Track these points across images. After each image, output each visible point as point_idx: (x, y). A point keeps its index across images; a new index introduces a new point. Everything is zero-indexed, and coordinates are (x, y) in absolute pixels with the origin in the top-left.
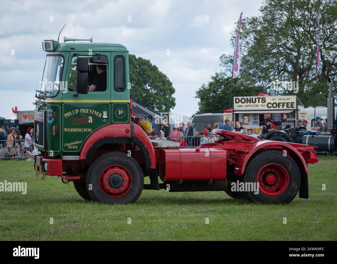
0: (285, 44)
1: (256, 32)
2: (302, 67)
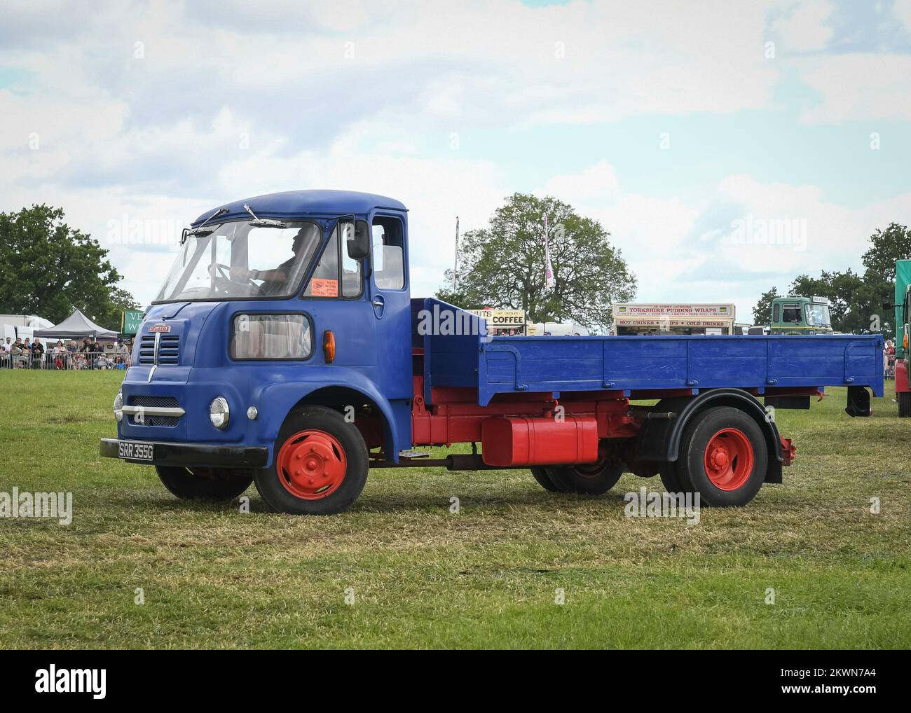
0: (515, 259)
1: (484, 245)
2: (533, 284)
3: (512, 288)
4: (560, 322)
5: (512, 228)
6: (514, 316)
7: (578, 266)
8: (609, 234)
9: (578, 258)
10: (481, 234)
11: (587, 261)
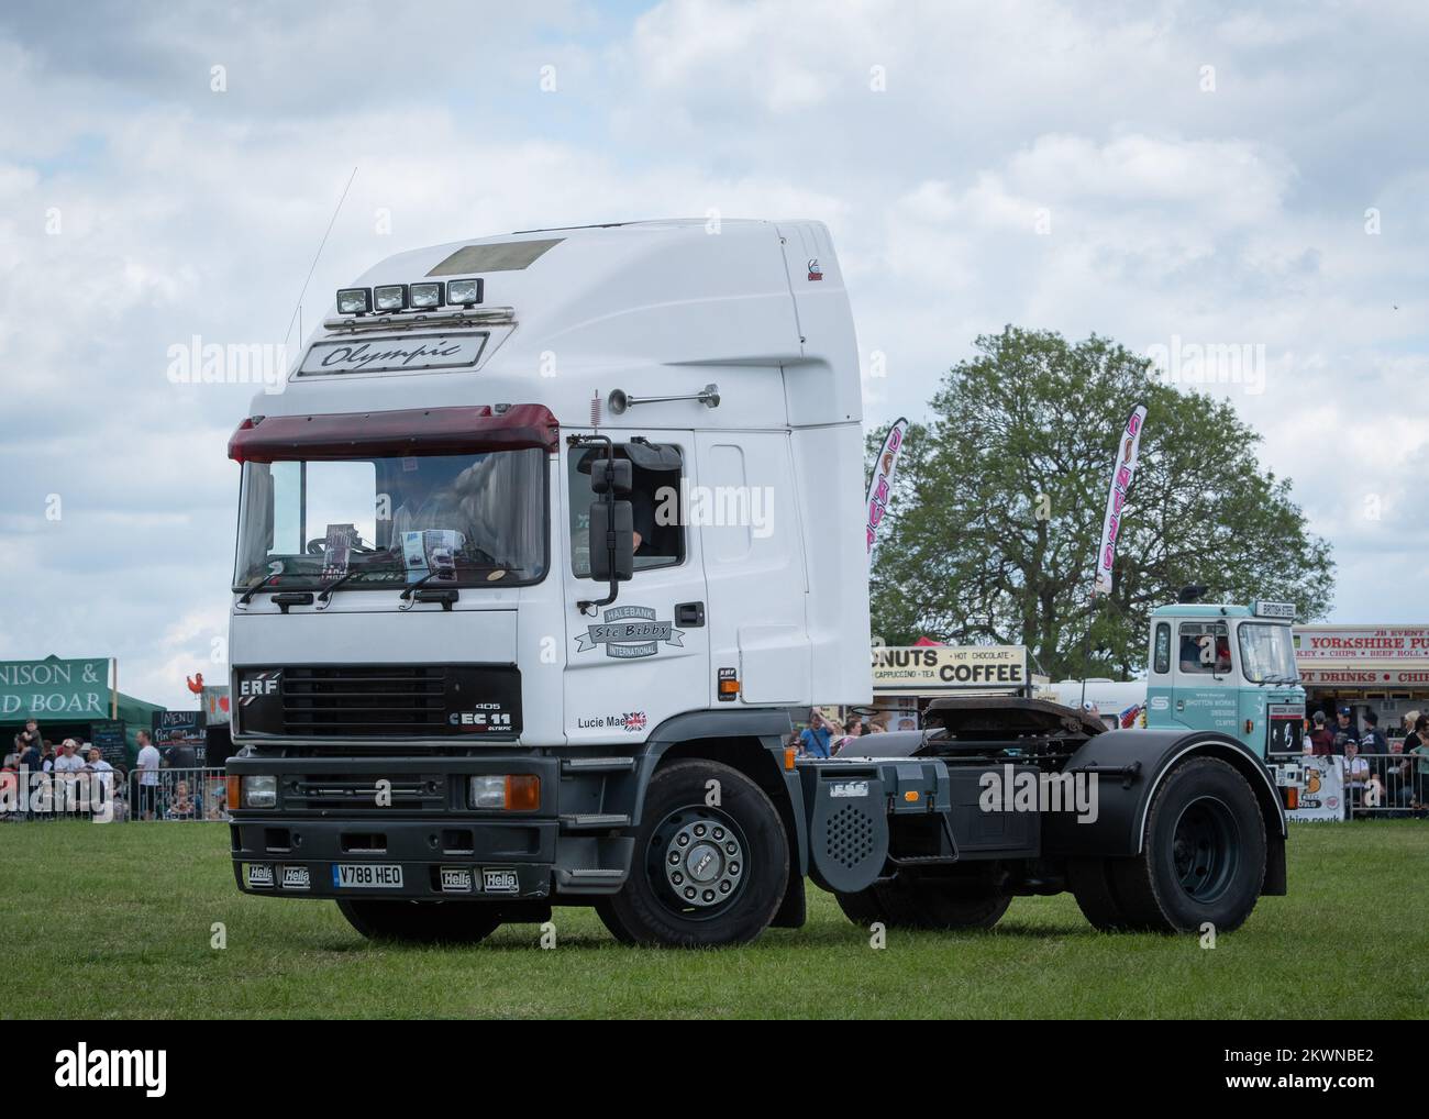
1: (918, 468)
3: (995, 583)
4: (1124, 677)
5: (995, 418)
6: (997, 662)
7: (1172, 523)
8: (1256, 437)
9: (1173, 502)
11: (1200, 512)
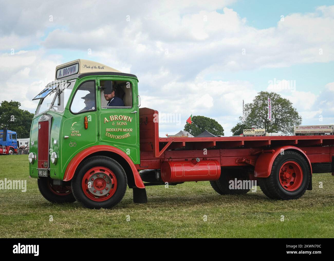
2: (268, 120)
3: (261, 122)
4: (277, 132)
5: (260, 102)
6: (262, 131)
7: (282, 114)
8: (292, 104)
9: (282, 111)
10: (251, 105)
11: (285, 113)
